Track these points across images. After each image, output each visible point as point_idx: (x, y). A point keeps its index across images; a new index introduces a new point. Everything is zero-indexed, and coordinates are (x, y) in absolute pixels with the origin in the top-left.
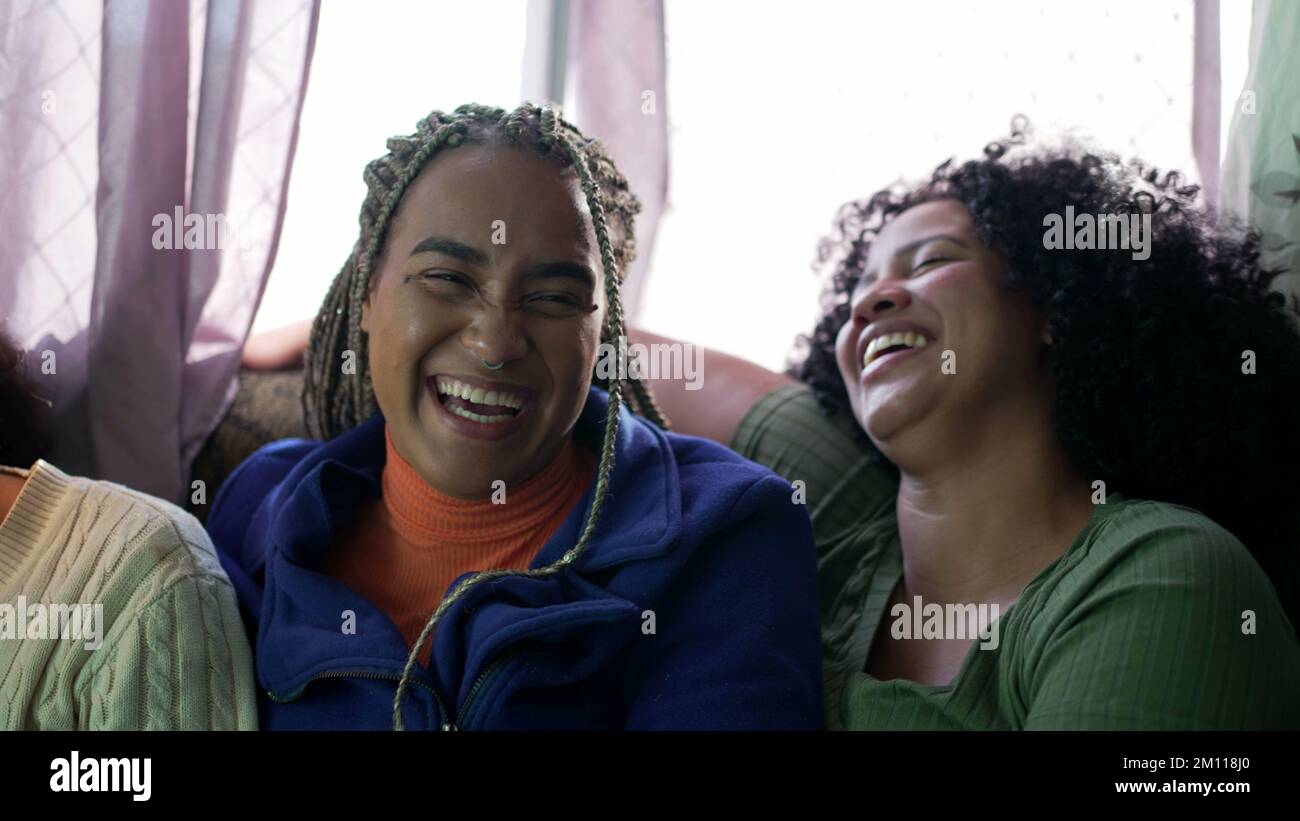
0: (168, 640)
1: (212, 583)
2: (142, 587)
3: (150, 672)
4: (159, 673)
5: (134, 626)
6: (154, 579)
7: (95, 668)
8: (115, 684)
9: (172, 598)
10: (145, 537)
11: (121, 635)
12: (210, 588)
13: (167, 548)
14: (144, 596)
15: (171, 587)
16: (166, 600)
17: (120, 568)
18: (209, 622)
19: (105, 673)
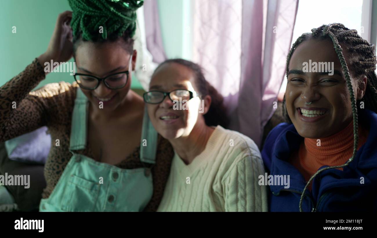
0: (244, 171)
1: (255, 158)
2: (238, 157)
3: (239, 179)
4: (241, 179)
5: (235, 167)
6: (241, 155)
7: (226, 177)
8: (231, 181)
9: (244, 161)
10: (239, 145)
11: (232, 169)
12: (255, 159)
13: (244, 148)
14: (238, 159)
15: (245, 158)
16: (243, 161)
17: (232, 152)
18: (254, 168)
19: (228, 179)
